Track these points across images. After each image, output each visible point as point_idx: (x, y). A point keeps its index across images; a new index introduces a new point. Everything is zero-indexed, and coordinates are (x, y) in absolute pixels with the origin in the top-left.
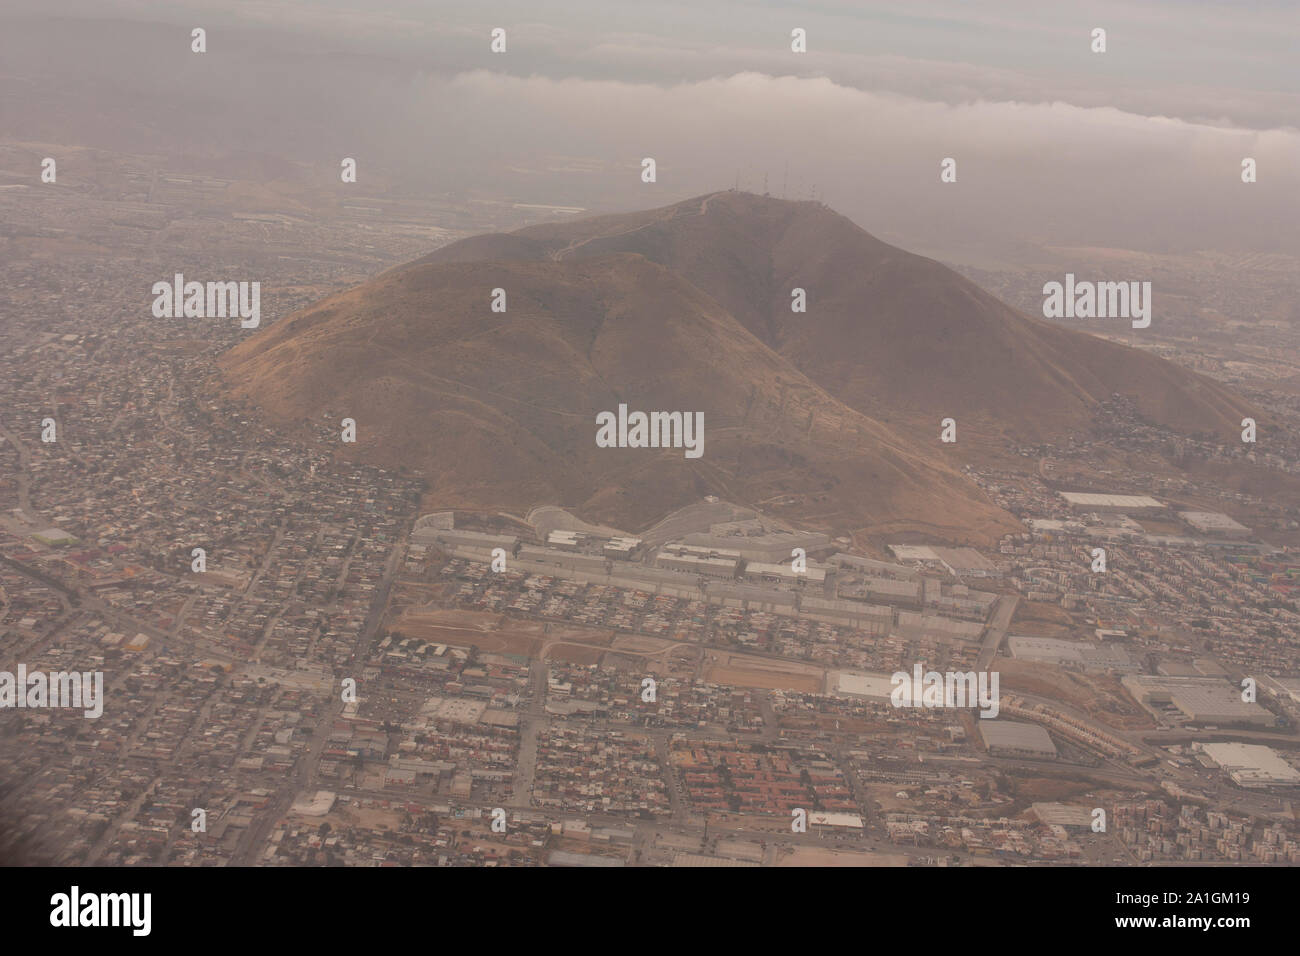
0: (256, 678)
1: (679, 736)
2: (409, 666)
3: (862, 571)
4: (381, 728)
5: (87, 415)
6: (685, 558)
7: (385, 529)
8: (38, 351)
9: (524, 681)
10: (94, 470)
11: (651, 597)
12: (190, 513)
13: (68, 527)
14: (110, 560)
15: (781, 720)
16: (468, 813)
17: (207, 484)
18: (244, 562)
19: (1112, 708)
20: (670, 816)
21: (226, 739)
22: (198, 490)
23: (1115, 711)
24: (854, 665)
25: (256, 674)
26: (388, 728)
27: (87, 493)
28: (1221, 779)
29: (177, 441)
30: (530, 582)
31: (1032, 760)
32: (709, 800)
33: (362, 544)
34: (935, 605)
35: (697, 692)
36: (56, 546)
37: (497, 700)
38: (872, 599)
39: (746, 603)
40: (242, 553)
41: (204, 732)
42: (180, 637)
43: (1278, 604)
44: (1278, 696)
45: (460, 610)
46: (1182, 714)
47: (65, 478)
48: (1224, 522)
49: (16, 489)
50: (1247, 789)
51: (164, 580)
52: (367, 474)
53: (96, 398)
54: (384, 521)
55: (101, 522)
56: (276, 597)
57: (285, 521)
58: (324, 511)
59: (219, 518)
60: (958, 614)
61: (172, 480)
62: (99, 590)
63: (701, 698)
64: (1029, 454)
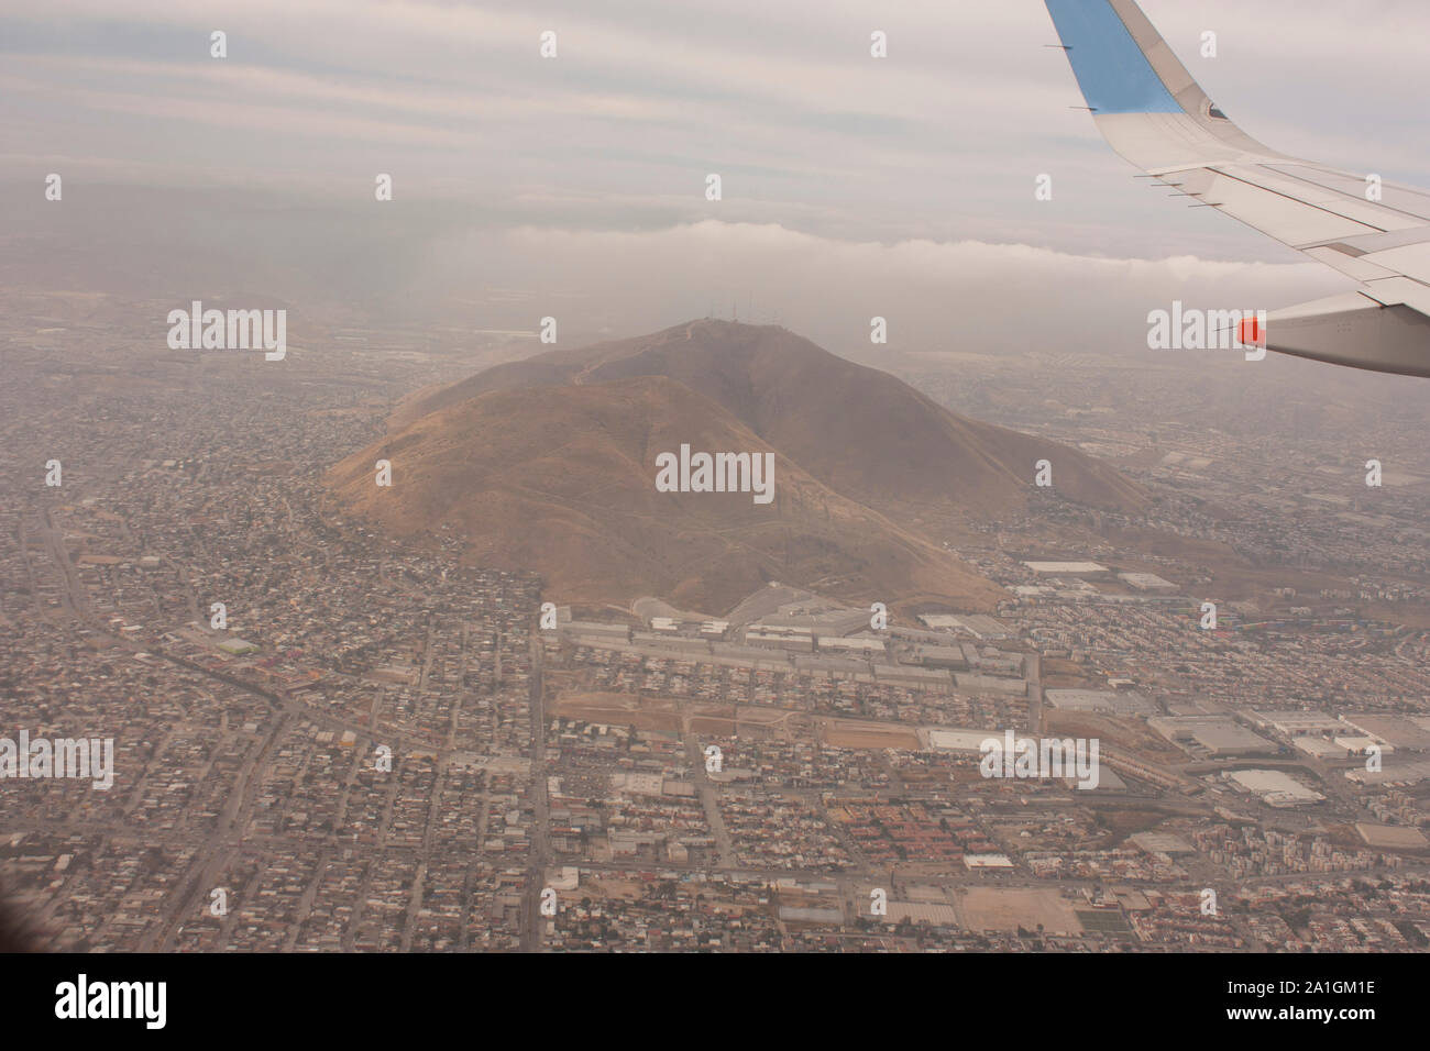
0: (464, 765)
1: (828, 795)
2: (584, 746)
3: (909, 640)
4: (588, 805)
5: (222, 533)
6: (768, 637)
7: (517, 624)
8: (146, 476)
9: (682, 754)
10: (248, 583)
11: (752, 672)
12: (347, 618)
13: (244, 636)
14: (292, 664)
15: (901, 774)
16: (692, 877)
17: (355, 592)
18: (409, 660)
19: (1151, 746)
20: (855, 868)
21: (464, 825)
22: (348, 596)
23: (1155, 749)
24: (936, 723)
25: (461, 763)
26: (593, 804)
27: (250, 604)
28: (1256, 803)
29: (313, 553)
30: (650, 665)
31: (1108, 795)
32: (878, 851)
33: (505, 638)
34: (977, 666)
35: (827, 756)
36: (241, 654)
37: (668, 772)
38: (929, 664)
39: (830, 673)
40: (403, 651)
41: (442, 819)
42: (379, 732)
43: (1226, 648)
44: (1266, 727)
45: (601, 693)
46: (1205, 748)
47: (225, 592)
48: (1157, 581)
49: (186, 604)
50: (1281, 809)
51: (346, 680)
52: (491, 576)
53: (223, 518)
54: (514, 617)
55: (271, 630)
56: (448, 691)
57: (433, 621)
58: (462, 610)
59: (375, 622)
60: (997, 672)
61: (323, 589)
62: (295, 693)
63: (832, 760)
64: (988, 530)
